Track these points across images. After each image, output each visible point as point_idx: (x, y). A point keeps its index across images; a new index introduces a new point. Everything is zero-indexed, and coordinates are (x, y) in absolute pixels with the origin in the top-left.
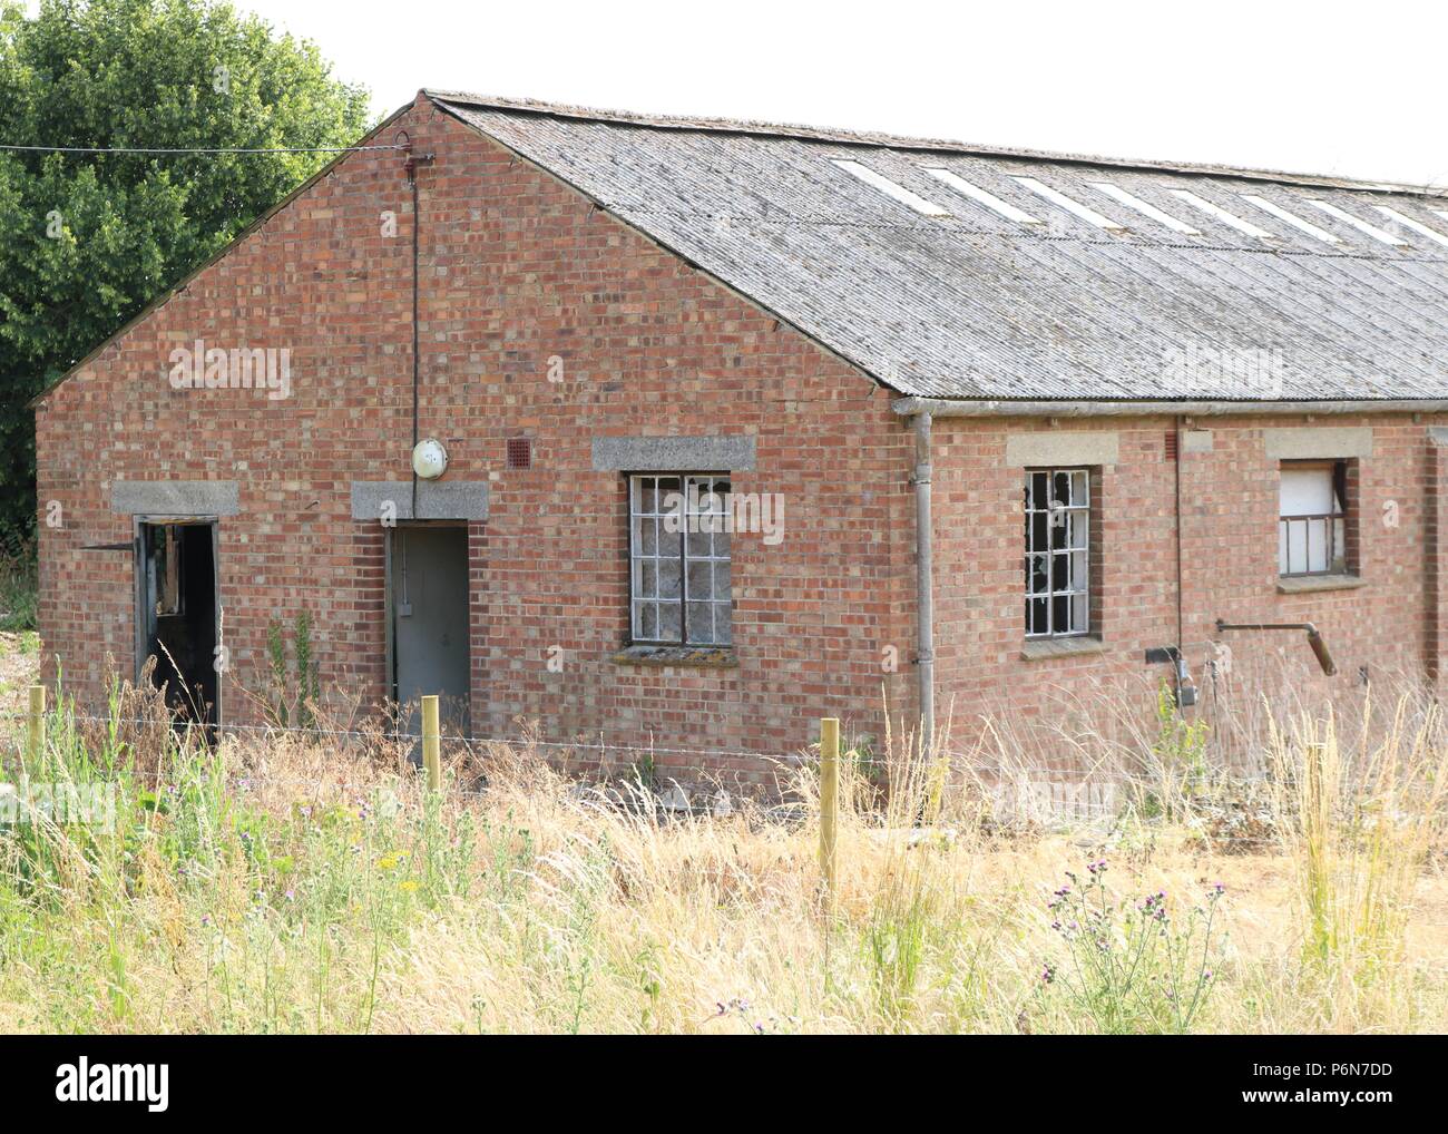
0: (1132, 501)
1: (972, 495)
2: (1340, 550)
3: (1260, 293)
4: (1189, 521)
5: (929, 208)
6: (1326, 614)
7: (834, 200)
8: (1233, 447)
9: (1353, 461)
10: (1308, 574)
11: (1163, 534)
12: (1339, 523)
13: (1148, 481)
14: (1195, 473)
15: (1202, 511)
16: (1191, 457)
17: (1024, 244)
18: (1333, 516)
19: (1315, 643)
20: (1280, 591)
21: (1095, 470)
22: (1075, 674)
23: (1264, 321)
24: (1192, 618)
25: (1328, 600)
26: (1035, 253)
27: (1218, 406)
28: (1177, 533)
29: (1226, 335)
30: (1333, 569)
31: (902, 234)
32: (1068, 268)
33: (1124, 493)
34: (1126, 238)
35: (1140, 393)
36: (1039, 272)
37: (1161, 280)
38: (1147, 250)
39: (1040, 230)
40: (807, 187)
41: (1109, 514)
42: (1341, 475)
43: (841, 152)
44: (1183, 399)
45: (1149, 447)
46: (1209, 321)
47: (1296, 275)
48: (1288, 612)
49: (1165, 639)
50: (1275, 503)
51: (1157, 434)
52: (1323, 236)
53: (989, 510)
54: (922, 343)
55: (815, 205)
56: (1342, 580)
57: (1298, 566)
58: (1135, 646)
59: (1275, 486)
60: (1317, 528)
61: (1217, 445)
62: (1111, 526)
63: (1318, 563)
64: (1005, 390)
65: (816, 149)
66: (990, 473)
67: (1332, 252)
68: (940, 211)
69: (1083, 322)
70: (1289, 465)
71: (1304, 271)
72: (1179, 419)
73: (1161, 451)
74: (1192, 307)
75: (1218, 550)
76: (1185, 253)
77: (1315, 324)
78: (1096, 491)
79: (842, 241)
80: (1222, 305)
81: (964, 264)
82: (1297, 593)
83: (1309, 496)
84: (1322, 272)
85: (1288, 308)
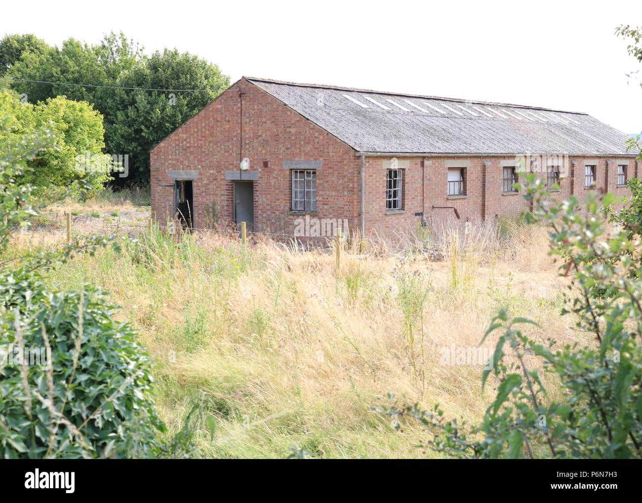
0: (412, 177)
1: (374, 175)
2: (462, 190)
3: (444, 127)
4: (426, 182)
5: (365, 106)
6: (459, 205)
7: (342, 104)
8: (437, 164)
9: (466, 168)
10: (454, 195)
11: (420, 185)
12: (462, 183)
13: (416, 172)
14: (427, 170)
15: (429, 180)
16: (427, 167)
17: (388, 115)
18: (461, 181)
19: (456, 211)
20: (448, 199)
21: (404, 170)
22: (398, 218)
23: (445, 134)
24: (426, 205)
25: (459, 201)
26: (390, 117)
27: (433, 154)
28: (423, 185)
29: (436, 137)
30: (460, 194)
31: (358, 112)
32: (398, 121)
33: (410, 175)
34: (412, 114)
35: (415, 151)
36: (391, 122)
37: (420, 124)
38: (417, 117)
39: (391, 112)
40: (335, 101)
41: (407, 180)
42: (463, 171)
43: (344, 92)
44: (425, 153)
45: (416, 164)
46: (432, 134)
47: (453, 123)
48: (449, 204)
49: (419, 210)
50: (447, 178)
51: (419, 161)
52: (460, 114)
53: (378, 179)
54: (363, 138)
55: (337, 105)
56: (462, 197)
57: (452, 193)
58: (412, 212)
59: (447, 174)
60: (457, 184)
61: (433, 164)
62: (407, 183)
63: (457, 192)
64: (382, 150)
65: (338, 91)
66: (378, 170)
67: (462, 118)
68: (368, 107)
69: (401, 134)
70: (450, 169)
71: (455, 122)
72: (424, 158)
73: (419, 165)
74: (428, 131)
75: (433, 189)
76: (426, 117)
77: (457, 135)
78: (404, 175)
79: (344, 114)
80: (435, 130)
81: (373, 120)
82: (452, 200)
83: (455, 176)
84: (459, 122)
85: (451, 131)
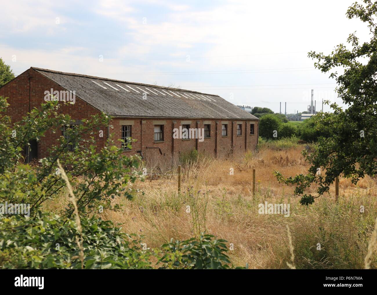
0: (136, 130)
1: (115, 129)
2: (161, 137)
3: (149, 101)
4: (143, 133)
5: (105, 88)
6: (160, 146)
7: (92, 86)
8: (149, 123)
9: (163, 125)
10: (157, 141)
11: (139, 135)
12: (161, 134)
13: (138, 127)
14: (143, 126)
15: (144, 132)
16: (143, 124)
17: (119, 94)
18: (161, 133)
19: (160, 150)
20: (154, 143)
21: (131, 126)
22: (128, 154)
23: (151, 105)
24: (143, 147)
25: (160, 144)
26: (120, 95)
27: (147, 117)
28: (141, 135)
29: (146, 107)
30: (160, 140)
31: (102, 91)
32: (124, 97)
33: (134, 129)
34: (131, 93)
35: (137, 115)
36: (121, 98)
37: (137, 99)
38: (134, 95)
39: (120, 92)
40: (88, 84)
41: (133, 132)
42: (162, 127)
43: (91, 79)
44: (142, 116)
45: (138, 123)
46: (144, 105)
47: (154, 99)
48: (155, 146)
49: (139, 149)
50: (154, 131)
51: (139, 121)
52: (156, 94)
53: (117, 131)
54: (107, 107)
55: (89, 87)
56: (162, 142)
57: (156, 139)
58: (136, 150)
59: (154, 128)
60: (159, 134)
61: (147, 123)
62: (133, 134)
63: (159, 139)
64: (119, 114)
65: (88, 79)
66: (117, 126)
67: (157, 96)
68: (106, 88)
69: (128, 105)
70: (156, 126)
71: (155, 99)
72: (142, 119)
73: (139, 123)
74: (141, 103)
75: (146, 137)
76: (139, 96)
77: (157, 106)
78: (131, 129)
79: (94, 92)
80: (145, 103)
81: (111, 96)
82: (156, 143)
83: (157, 130)
84: (157, 99)
85: (154, 104)
